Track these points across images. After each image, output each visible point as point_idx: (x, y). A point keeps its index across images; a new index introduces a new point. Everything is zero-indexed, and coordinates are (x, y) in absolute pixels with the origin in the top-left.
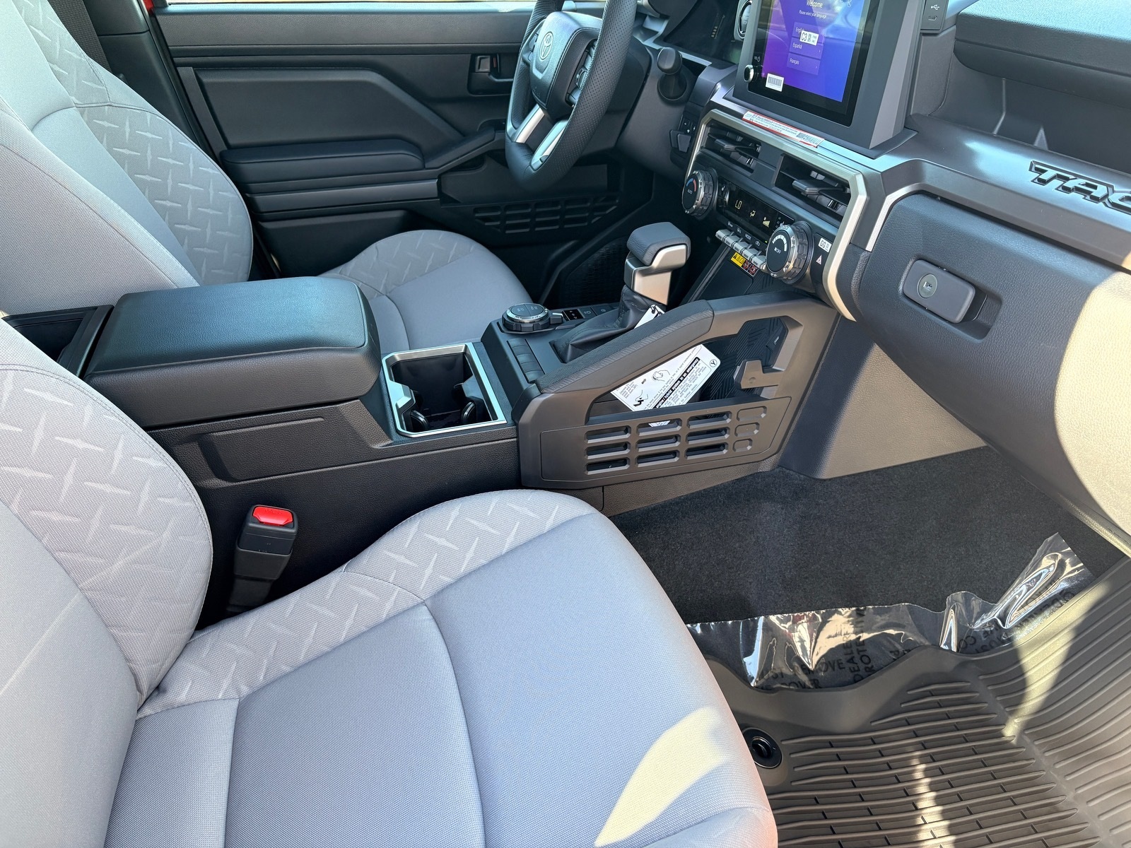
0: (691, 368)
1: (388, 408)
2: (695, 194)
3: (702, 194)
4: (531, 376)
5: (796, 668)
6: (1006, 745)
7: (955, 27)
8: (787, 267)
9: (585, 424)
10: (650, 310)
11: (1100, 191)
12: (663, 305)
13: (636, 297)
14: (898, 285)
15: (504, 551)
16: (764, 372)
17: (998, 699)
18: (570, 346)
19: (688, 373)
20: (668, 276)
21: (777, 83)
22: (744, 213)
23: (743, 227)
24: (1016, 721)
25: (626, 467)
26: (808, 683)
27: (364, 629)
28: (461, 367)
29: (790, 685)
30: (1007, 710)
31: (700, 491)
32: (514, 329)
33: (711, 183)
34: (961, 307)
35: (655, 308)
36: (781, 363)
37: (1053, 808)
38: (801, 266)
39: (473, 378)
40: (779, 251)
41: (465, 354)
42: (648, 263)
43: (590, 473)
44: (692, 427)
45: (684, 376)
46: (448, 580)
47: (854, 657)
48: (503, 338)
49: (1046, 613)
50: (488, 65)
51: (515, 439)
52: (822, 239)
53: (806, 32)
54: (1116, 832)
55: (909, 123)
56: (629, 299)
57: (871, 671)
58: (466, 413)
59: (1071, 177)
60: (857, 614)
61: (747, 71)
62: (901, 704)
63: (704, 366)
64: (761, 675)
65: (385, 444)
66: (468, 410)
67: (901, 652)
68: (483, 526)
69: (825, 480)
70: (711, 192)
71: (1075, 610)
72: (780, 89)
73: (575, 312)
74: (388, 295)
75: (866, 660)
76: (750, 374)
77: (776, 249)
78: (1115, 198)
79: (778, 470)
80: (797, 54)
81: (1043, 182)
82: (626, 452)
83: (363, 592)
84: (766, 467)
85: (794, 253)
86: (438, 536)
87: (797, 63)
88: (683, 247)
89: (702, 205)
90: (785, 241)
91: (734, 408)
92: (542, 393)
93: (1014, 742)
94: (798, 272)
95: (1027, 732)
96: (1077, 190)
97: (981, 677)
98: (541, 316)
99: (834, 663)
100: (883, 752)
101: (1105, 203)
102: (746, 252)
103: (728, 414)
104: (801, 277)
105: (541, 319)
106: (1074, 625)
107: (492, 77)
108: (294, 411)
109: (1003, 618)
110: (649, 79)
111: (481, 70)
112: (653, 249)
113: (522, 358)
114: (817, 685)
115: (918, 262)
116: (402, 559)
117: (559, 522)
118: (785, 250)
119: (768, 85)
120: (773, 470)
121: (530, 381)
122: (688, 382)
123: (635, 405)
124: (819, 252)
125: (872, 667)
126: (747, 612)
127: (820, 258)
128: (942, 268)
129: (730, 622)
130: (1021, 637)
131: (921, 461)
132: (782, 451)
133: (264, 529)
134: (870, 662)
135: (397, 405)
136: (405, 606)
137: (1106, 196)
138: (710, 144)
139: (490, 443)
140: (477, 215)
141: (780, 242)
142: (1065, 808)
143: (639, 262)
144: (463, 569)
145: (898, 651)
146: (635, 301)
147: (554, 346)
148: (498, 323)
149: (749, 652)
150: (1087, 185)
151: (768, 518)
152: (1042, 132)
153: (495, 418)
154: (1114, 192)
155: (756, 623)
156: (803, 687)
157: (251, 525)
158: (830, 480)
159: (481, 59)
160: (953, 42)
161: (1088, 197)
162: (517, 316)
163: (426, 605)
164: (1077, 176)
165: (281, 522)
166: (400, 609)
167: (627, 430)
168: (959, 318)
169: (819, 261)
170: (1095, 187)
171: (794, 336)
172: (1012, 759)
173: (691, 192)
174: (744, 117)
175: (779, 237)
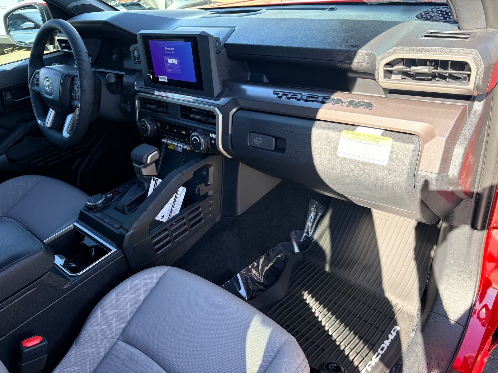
0: (176, 195)
1: (57, 268)
2: (147, 128)
3: (149, 127)
4: (117, 226)
5: (257, 285)
6: (328, 274)
7: (225, 49)
8: (202, 147)
9: (150, 235)
10: (152, 180)
11: (299, 97)
12: (156, 176)
13: (144, 177)
14: (247, 144)
15: (142, 301)
16: (206, 187)
17: (319, 260)
18: (125, 207)
19: (176, 198)
20: (154, 164)
21: (165, 79)
22: (171, 130)
23: (172, 136)
24: (327, 265)
25: (170, 244)
26: (264, 288)
27: (96, 365)
28: (76, 234)
29: (258, 292)
30: (323, 263)
31: (199, 239)
32: (94, 209)
33: (151, 122)
34: (273, 145)
35: (153, 178)
36: (211, 181)
37: (350, 286)
38: (207, 146)
39: (86, 237)
40: (196, 143)
41: (75, 228)
42: (145, 162)
43: (158, 253)
44: (189, 217)
45: (175, 199)
46: (124, 325)
47: (272, 271)
48: (91, 215)
49: (319, 226)
50: (10, 95)
51: (123, 255)
52: (211, 134)
53: (170, 59)
54: (369, 283)
55: (224, 85)
56: (141, 179)
57: (280, 273)
58: (93, 254)
59: (288, 94)
60: (267, 255)
61: (149, 76)
62: (294, 278)
63: (181, 192)
64: (248, 294)
65: (68, 284)
66: (93, 252)
67: (285, 261)
68: (128, 296)
69: (240, 215)
70: (153, 126)
71: (326, 221)
72: (167, 81)
73: (115, 191)
74: (6, 216)
75: (276, 270)
76: (202, 189)
77: (194, 142)
78: (304, 98)
79: (222, 219)
80: (169, 67)
81: (280, 97)
82: (169, 238)
83: (89, 350)
84: (218, 219)
85: (203, 141)
86: (111, 310)
87: (171, 70)
88: (156, 152)
89: (151, 132)
90: (197, 139)
91: (201, 204)
92: (128, 232)
93: (330, 272)
94: (206, 148)
95: (332, 267)
96: (292, 98)
97: (311, 256)
98: (103, 199)
99: (268, 276)
100: (298, 297)
101: (302, 100)
102: (174, 143)
103: (199, 207)
104: (208, 149)
105: (104, 200)
106: (328, 226)
107: (14, 100)
108: (21, 291)
109: (308, 233)
110: (102, 87)
111: (7, 98)
112: (145, 157)
113: (107, 220)
114: (267, 287)
115: (251, 134)
116: (100, 328)
117: (158, 279)
118: (199, 142)
119: (160, 80)
120: (221, 219)
121: (117, 228)
122: (177, 201)
123: (162, 218)
124: (211, 139)
125: (279, 271)
126: (233, 275)
127: (213, 141)
128: (260, 134)
129: (229, 281)
130: (316, 237)
131: (266, 194)
132: (221, 211)
133: (32, 349)
134: (278, 270)
135: (61, 265)
136: (111, 346)
137: (301, 98)
138: (142, 106)
139: (114, 261)
140: (31, 163)
141: (195, 140)
142: (354, 284)
143: (141, 163)
144: (128, 318)
145: (284, 261)
146: (145, 179)
147: (116, 209)
148: (84, 209)
149: (240, 289)
150: (294, 95)
151: (226, 237)
152: (264, 76)
153: (110, 250)
154: (303, 95)
155: (237, 277)
156: (262, 290)
157: (25, 351)
158: (241, 214)
159: (5, 93)
160: (226, 54)
161: (296, 99)
162: (93, 203)
163: (120, 340)
164: (290, 93)
165: (38, 342)
166: (109, 348)
167: (165, 230)
168: (273, 148)
169: (213, 142)
170: (297, 96)
171: (211, 170)
172: (332, 277)
173: (144, 128)
174: (155, 94)
175: (194, 137)
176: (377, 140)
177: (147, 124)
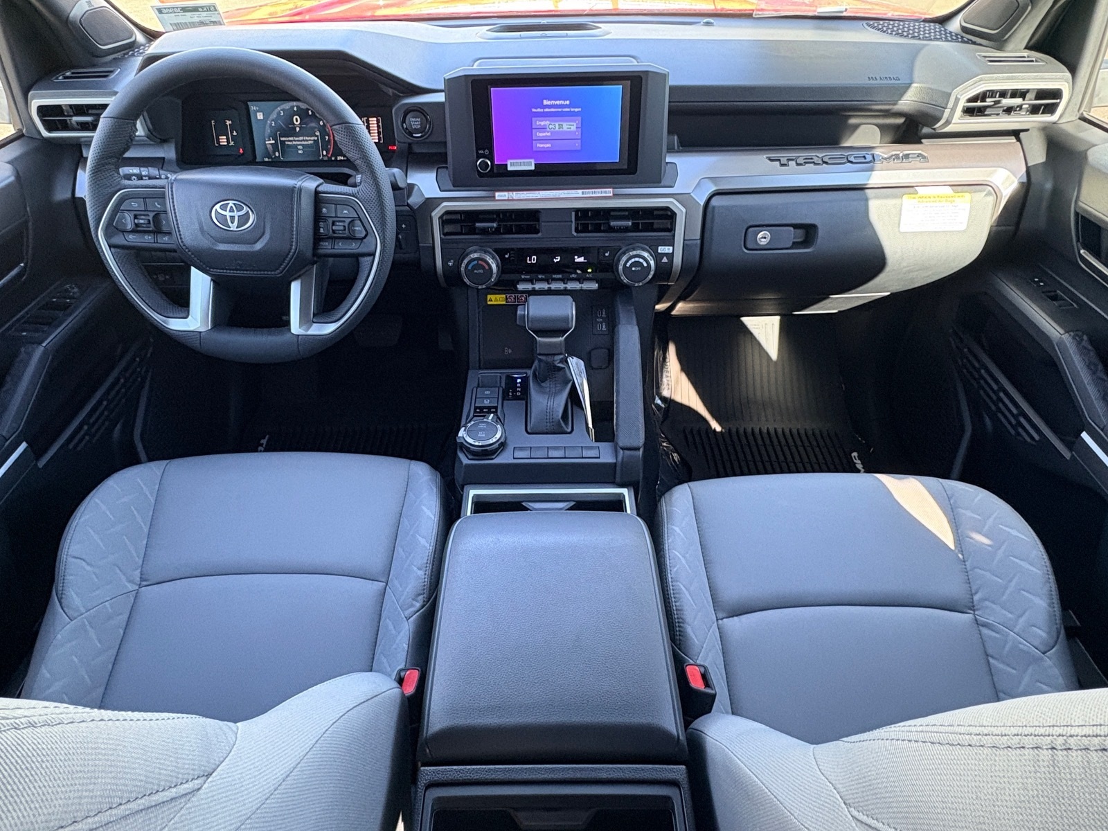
2: (489, 270)
22: (543, 262)
23: (545, 273)
40: (639, 269)
48: (502, 460)
61: (484, 164)
72: (531, 168)
77: (633, 269)
81: (786, 165)
87: (549, 145)
113: (556, 454)
115: (749, 230)
118: (646, 265)
119: (512, 168)
124: (661, 256)
163: (722, 618)
168: (791, 244)
173: (481, 271)
174: (497, 198)
175: (633, 260)
176: (951, 199)
177: (491, 261)
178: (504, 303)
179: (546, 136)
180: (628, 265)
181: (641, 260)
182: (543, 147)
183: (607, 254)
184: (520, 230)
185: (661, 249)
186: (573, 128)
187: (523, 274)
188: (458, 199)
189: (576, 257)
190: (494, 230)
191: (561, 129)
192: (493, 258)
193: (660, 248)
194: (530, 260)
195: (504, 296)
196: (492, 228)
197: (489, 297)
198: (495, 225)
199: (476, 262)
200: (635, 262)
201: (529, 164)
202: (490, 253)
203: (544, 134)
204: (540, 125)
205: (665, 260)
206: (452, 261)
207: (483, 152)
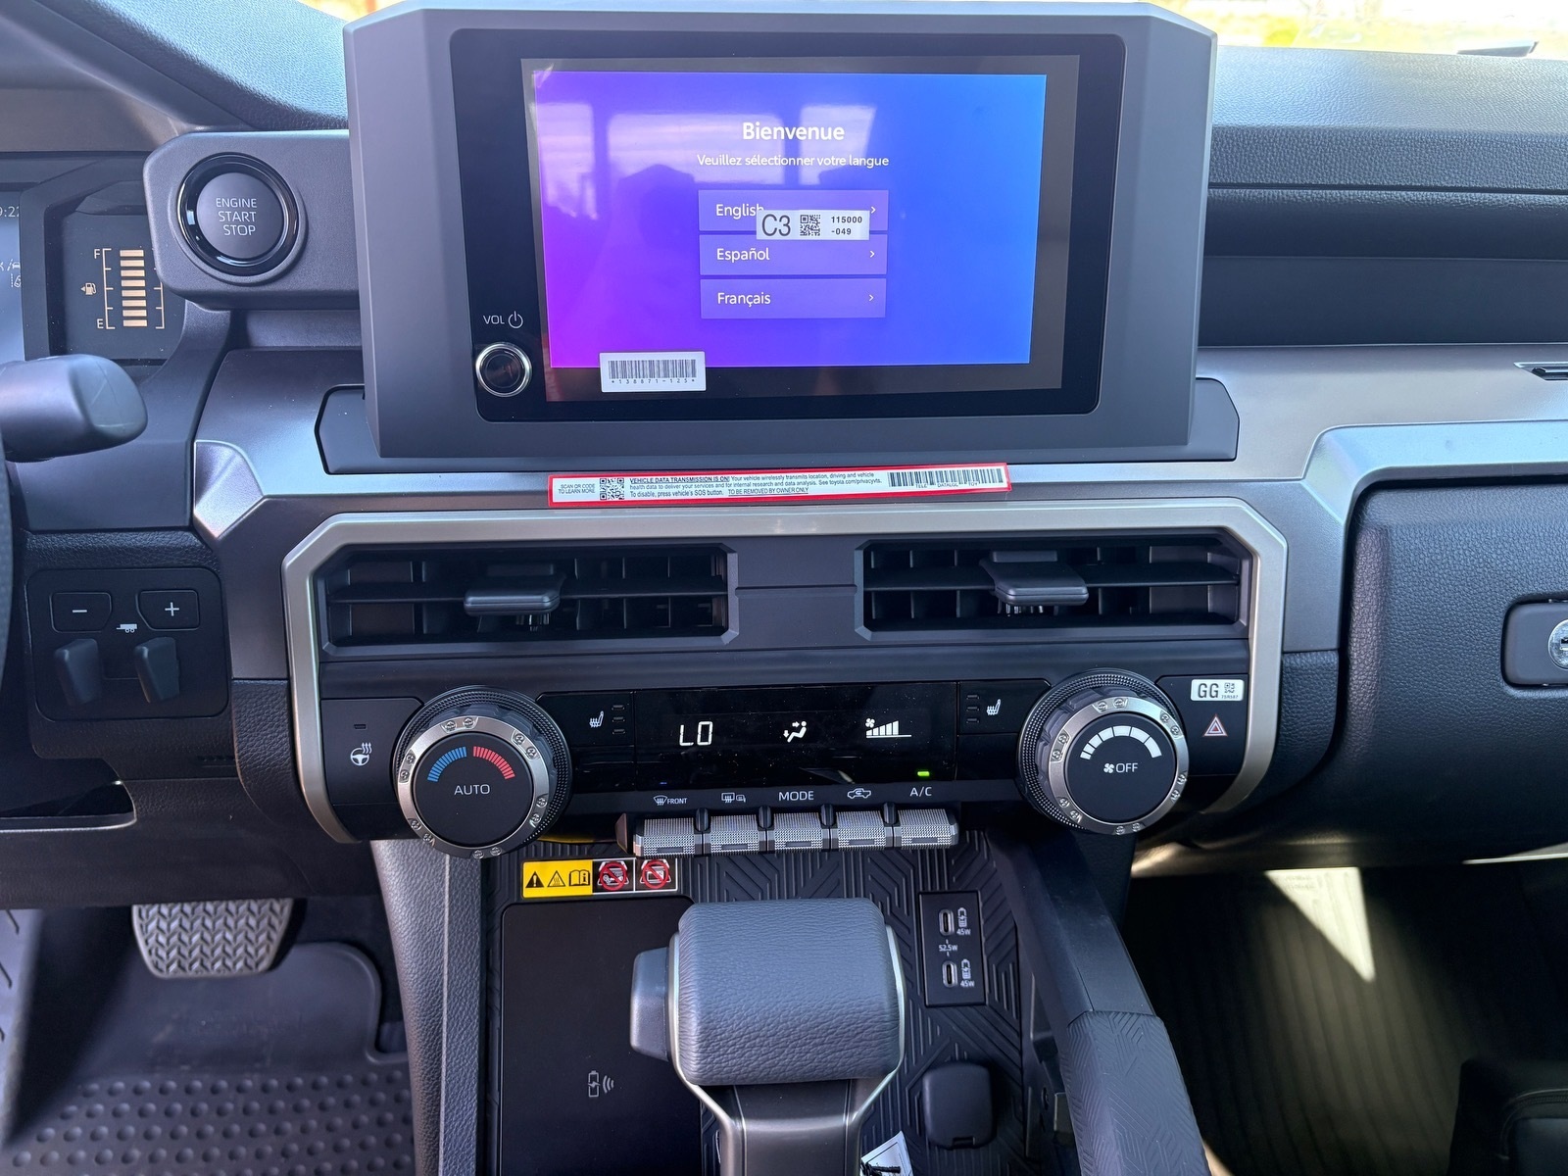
2: (520, 782)
3: (544, 769)
33: (531, 727)
40: (1130, 767)
70: (550, 750)
72: (693, 385)
77: (1110, 767)
85: (1183, 746)
87: (761, 298)
89: (550, 802)
90: (1141, 736)
118: (1156, 753)
119: (616, 384)
127: (1215, 724)
141: (1117, 748)
174: (557, 498)
175: (1107, 734)
177: (524, 745)
178: (588, 891)
179: (752, 261)
180: (1087, 752)
181: (1139, 734)
182: (742, 306)
183: (992, 711)
184: (649, 621)
185: (1201, 689)
186: (860, 231)
187: (660, 789)
188: (394, 503)
189: (870, 723)
190: (546, 621)
191: (812, 237)
192: (537, 732)
193: (1196, 683)
194: (690, 736)
195: (587, 865)
196: (538, 613)
197: (529, 869)
198: (546, 600)
199: (461, 752)
200: (1116, 740)
201: (684, 370)
202: (523, 711)
203: (746, 256)
204: (730, 217)
205: (1216, 729)
206: (367, 746)
207: (500, 320)
